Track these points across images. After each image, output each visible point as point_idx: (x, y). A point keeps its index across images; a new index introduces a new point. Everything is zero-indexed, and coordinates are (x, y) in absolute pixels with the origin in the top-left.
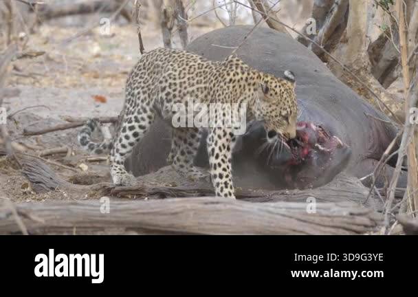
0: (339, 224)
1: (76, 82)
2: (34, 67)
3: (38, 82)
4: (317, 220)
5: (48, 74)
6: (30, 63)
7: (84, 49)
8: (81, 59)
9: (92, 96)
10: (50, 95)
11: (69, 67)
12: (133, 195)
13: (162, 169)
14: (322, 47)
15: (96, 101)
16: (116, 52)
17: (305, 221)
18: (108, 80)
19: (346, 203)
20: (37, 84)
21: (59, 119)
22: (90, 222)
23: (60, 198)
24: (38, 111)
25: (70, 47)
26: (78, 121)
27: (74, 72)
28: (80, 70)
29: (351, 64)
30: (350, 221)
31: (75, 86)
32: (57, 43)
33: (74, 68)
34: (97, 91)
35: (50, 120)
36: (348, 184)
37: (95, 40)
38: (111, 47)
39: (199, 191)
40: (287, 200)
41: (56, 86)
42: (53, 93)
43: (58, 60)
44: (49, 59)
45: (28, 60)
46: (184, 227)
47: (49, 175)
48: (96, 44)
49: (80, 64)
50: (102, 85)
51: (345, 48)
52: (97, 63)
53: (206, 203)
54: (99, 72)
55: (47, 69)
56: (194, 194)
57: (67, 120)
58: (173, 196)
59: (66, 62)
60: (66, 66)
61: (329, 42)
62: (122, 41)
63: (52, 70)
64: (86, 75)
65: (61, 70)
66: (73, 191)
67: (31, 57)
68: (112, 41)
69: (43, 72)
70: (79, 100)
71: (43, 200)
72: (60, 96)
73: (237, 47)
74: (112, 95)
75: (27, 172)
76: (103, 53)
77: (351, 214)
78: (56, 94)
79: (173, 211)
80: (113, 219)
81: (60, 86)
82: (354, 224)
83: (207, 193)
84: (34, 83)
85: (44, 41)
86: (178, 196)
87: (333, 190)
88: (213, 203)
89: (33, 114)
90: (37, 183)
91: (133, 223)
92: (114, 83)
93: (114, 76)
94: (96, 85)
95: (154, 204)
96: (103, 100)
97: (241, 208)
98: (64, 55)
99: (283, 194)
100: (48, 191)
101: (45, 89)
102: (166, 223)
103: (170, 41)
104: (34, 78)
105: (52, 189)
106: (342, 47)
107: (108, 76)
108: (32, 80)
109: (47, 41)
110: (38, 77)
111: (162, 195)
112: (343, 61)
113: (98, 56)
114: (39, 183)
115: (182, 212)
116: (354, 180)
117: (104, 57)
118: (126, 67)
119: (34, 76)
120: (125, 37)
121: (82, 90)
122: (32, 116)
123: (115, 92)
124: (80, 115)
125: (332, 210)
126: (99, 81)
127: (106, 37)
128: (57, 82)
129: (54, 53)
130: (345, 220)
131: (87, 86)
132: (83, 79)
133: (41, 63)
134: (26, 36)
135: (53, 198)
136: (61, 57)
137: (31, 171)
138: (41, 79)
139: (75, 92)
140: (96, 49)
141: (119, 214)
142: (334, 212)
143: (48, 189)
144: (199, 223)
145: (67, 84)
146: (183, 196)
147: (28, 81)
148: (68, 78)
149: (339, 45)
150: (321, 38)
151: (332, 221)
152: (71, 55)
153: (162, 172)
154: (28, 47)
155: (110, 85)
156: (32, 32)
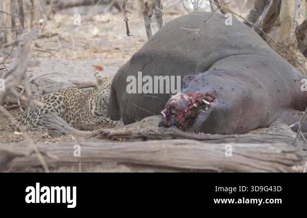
0: (274, 159)
1: (80, 56)
2: (50, 44)
3: (53, 55)
4: (258, 156)
5: (61, 50)
6: (47, 42)
7: (87, 31)
8: (85, 39)
9: (93, 66)
10: (63, 65)
11: (76, 45)
12: (123, 138)
13: (144, 119)
14: (261, 29)
15: (96, 69)
16: (111, 34)
17: (249, 157)
18: (105, 54)
19: (279, 144)
20: (52, 57)
21: (68, 82)
22: (91, 159)
23: (69, 141)
24: (53, 76)
25: (77, 30)
26: (83, 84)
27: (80, 48)
28: (84, 47)
29: (283, 42)
30: (282, 157)
31: (80, 58)
32: (67, 27)
33: (80, 45)
34: (97, 62)
35: (62, 84)
36: (281, 130)
37: (95, 25)
38: (107, 30)
39: (171, 135)
40: (237, 142)
41: (67, 59)
42: (64, 64)
43: (67, 39)
44: (61, 39)
45: (46, 39)
46: (161, 162)
47: (61, 124)
48: (95, 28)
49: (83, 43)
50: (100, 58)
51: (278, 30)
52: (96, 41)
53: (177, 144)
54: (98, 48)
55: (60, 46)
56: (168, 138)
57: (75, 84)
58: (152, 139)
59: (73, 40)
60: (74, 44)
61: (267, 26)
62: (114, 26)
63: (63, 47)
64: (89, 50)
65: (70, 47)
66: (79, 136)
67: (48, 37)
68: (107, 25)
69: (56, 49)
70: (83, 68)
71: (57, 142)
72: (69, 66)
73: (199, 30)
74: (107, 65)
75: (45, 122)
76: (100, 34)
77: (283, 152)
78: (66, 65)
79: (153, 150)
80: (108, 156)
81: (69, 58)
82: (285, 159)
83: (177, 136)
84: (50, 56)
85: (57, 26)
86: (157, 139)
87: (270, 134)
88: (182, 144)
89: (49, 79)
90: (52, 129)
91: (123, 159)
92: (109, 56)
93: (109, 51)
94: (95, 58)
95: (139, 145)
96: (100, 69)
97: (201, 148)
98: (72, 36)
99: (233, 137)
100: (61, 136)
101: (58, 61)
102: (148, 159)
103: (149, 25)
104: (51, 53)
105: (64, 134)
106: (276, 29)
107: (105, 51)
108: (49, 54)
109: (59, 25)
110: (53, 52)
111: (145, 138)
112: (277, 39)
113: (97, 36)
114: (54, 129)
115: (159, 151)
116: (285, 126)
117: (102, 37)
118: (117, 44)
119: (50, 51)
120: (116, 22)
121: (85, 61)
122: (49, 81)
123: (110, 63)
124: (84, 80)
125: (269, 149)
126: (97, 55)
127: (103, 22)
128: (67, 56)
129: (65, 35)
130: (278, 156)
131: (89, 59)
132: (86, 54)
133: (56, 42)
134: (44, 22)
135: (64, 140)
136: (70, 37)
137: (48, 121)
138: (55, 54)
139: (80, 63)
140: (95, 31)
141: (112, 153)
142: (271, 150)
143: (60, 134)
144: (172, 159)
145: (74, 57)
146: (160, 139)
147: (46, 55)
148: (75, 53)
149: (274, 28)
150: (260, 23)
151: (269, 157)
152: (77, 36)
153: (144, 121)
154: (45, 30)
155: (106, 57)
156: (49, 19)
